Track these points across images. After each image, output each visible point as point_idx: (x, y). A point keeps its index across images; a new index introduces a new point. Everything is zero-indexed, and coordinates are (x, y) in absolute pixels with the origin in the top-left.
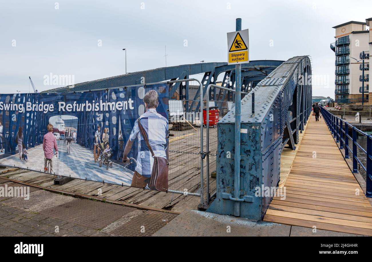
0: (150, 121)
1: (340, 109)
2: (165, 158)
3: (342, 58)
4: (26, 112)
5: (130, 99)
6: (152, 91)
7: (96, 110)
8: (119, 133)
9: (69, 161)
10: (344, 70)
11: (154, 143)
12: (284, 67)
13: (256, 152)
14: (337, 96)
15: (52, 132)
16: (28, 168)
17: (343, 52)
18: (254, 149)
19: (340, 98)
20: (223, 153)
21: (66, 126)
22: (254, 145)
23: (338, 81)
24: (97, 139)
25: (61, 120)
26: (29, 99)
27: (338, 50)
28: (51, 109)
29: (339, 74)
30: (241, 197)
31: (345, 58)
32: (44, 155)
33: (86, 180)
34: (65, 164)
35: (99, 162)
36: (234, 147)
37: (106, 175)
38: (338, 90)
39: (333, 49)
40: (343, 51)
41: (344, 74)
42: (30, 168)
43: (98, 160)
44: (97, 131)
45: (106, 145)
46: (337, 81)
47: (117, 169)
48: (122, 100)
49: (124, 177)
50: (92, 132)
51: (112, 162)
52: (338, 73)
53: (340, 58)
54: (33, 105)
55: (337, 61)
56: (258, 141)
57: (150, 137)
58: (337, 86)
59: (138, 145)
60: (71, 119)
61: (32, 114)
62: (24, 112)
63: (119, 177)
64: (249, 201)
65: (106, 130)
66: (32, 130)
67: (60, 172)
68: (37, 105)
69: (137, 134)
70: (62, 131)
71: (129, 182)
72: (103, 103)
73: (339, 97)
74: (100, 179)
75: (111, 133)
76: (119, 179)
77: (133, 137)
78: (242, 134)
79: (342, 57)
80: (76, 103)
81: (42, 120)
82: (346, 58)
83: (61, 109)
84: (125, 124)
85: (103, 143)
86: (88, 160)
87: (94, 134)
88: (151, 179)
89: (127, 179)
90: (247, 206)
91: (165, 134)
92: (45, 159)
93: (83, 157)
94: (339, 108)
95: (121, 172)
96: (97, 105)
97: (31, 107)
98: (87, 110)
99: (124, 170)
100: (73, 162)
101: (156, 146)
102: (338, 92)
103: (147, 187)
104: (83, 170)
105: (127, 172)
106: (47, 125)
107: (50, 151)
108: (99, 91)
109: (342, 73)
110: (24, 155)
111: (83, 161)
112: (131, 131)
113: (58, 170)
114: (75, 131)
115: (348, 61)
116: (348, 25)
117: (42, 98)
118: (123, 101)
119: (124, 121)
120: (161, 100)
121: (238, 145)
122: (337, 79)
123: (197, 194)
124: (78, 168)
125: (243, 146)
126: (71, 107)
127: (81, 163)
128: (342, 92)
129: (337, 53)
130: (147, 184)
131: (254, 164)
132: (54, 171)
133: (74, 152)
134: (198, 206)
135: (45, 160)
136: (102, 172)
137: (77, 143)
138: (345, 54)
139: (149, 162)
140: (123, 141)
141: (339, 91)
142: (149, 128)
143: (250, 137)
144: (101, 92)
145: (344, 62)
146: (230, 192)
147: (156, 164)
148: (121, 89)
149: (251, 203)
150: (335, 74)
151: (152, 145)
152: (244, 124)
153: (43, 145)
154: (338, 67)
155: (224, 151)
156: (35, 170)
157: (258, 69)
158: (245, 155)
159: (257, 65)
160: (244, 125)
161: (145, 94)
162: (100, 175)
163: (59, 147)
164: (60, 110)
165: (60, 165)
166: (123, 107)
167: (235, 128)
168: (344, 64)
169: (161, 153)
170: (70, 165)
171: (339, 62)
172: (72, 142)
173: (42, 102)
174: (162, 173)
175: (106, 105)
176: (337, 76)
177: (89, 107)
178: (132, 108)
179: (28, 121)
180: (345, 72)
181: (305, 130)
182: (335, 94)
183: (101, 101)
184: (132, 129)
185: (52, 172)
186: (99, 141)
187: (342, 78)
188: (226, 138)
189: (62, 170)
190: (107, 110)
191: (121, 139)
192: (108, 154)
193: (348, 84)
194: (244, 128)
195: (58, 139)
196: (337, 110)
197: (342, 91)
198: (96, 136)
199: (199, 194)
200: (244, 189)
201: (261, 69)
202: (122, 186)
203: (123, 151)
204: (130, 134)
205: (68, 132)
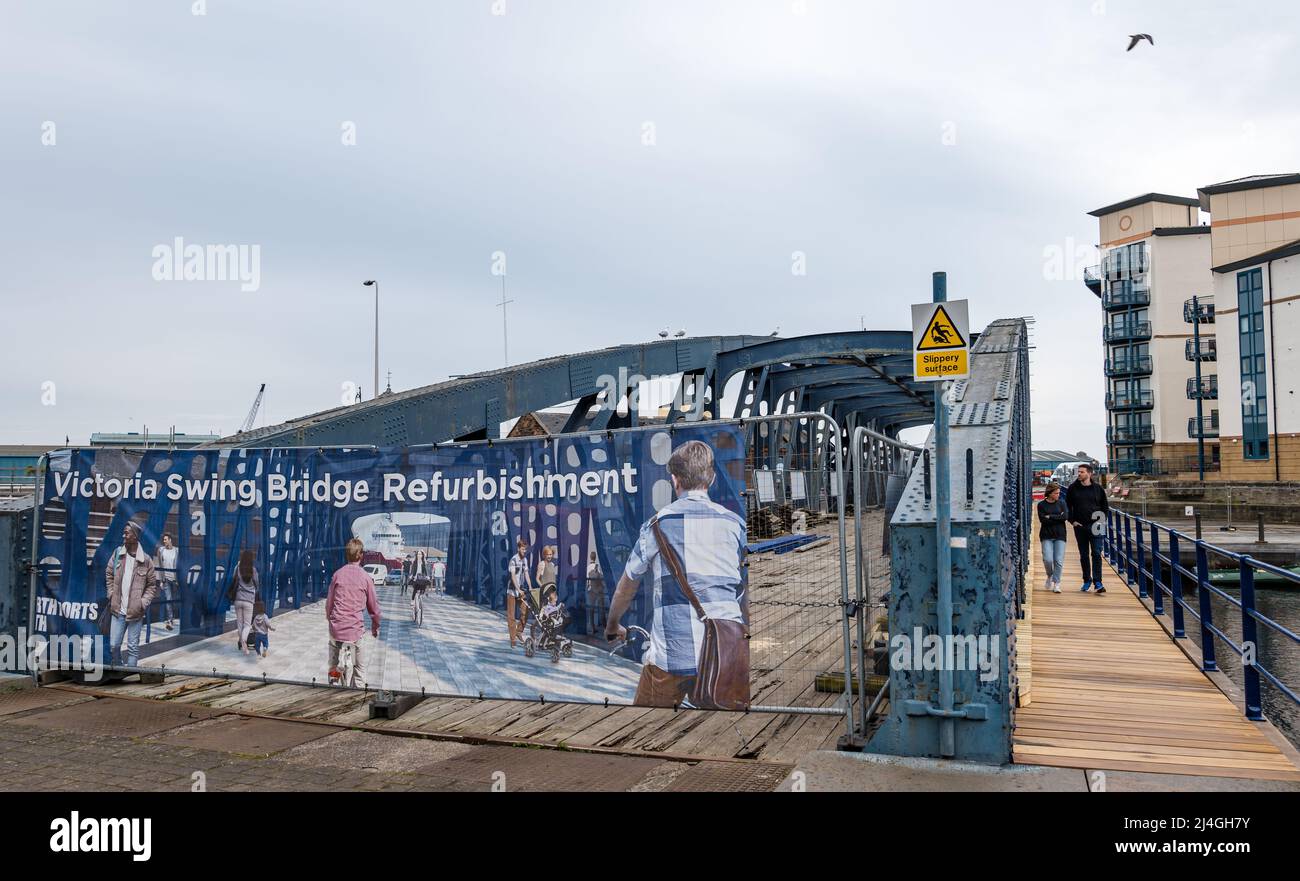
0: (689, 523)
1: (1126, 497)
2: (740, 621)
3: (1124, 319)
4: (268, 504)
5: (627, 466)
6: (696, 444)
7: (511, 495)
8: (589, 559)
9: (418, 645)
10: (1135, 359)
11: (705, 583)
12: (982, 364)
13: (991, 593)
14: (1114, 450)
15: (358, 563)
16: (265, 674)
17: (1127, 299)
18: (985, 585)
19: (1125, 458)
20: (907, 598)
21: (406, 545)
22: (984, 577)
23: (1116, 396)
24: (517, 579)
25: (393, 525)
26: (279, 466)
27: (1112, 292)
28: (360, 495)
29: (1118, 372)
30: (957, 705)
31: (1134, 319)
32: (328, 634)
33: (481, 698)
34: (403, 657)
35: (526, 644)
36: (936, 584)
37: (552, 678)
38: (1117, 429)
39: (1095, 287)
40: (1126, 293)
41: (1135, 375)
42: (275, 675)
43: (521, 640)
44: (516, 557)
45: (548, 593)
46: (1113, 399)
47: (587, 659)
48: (598, 467)
49: (609, 682)
50: (501, 559)
51: (568, 641)
52: (1115, 368)
53: (1119, 319)
54: (292, 482)
55: (1110, 327)
56: (993, 564)
57: (691, 567)
58: (1113, 414)
59: (652, 589)
60: (426, 522)
61: (289, 511)
62: (260, 504)
63: (594, 681)
64: (977, 716)
65: (550, 552)
66: (291, 560)
67: (389, 680)
68: (307, 483)
69: (651, 560)
70: (394, 559)
71: (626, 693)
72: (534, 475)
73: (1120, 453)
74: (529, 693)
75: (562, 561)
76: (592, 688)
77: (640, 567)
78: (955, 551)
79: (1124, 314)
80: (439, 478)
81: (330, 530)
82: (1140, 319)
83: (393, 495)
84: (609, 532)
85: (538, 590)
86: (486, 639)
87: (505, 564)
88: (698, 679)
89: (621, 685)
90: (971, 728)
91: (737, 557)
92: (330, 644)
93: (469, 632)
94: (1125, 492)
95: (601, 669)
96: (517, 483)
97: (285, 491)
98: (481, 495)
99: (612, 660)
100: (435, 649)
101: (709, 590)
102: (1116, 437)
103: (686, 702)
104: (469, 671)
105: (619, 665)
106: (346, 542)
107: (350, 618)
108: (522, 442)
109: (1128, 369)
110: (259, 634)
111: (468, 645)
112: (630, 551)
113: (380, 675)
114: (439, 558)
115: (1145, 330)
116: (1141, 206)
117: (324, 463)
118: (601, 472)
119: (608, 524)
120: (722, 468)
121: (946, 577)
122: (1112, 390)
123: (837, 710)
124: (450, 665)
125: (958, 580)
126: (425, 489)
127: (460, 649)
128: (1129, 437)
129: (1107, 299)
130: (687, 696)
131: (986, 624)
132: (365, 679)
133: (435, 619)
134: (839, 741)
135: (330, 649)
136: (537, 671)
137: (447, 592)
138: (1133, 306)
139: (689, 634)
140: (602, 579)
141: (1121, 434)
142: (686, 541)
143: (974, 556)
144: (528, 446)
145: (1131, 332)
146: (926, 696)
147: (711, 638)
148: (596, 439)
149: (982, 720)
150: (1106, 374)
151: (697, 587)
152: (959, 524)
153: (327, 602)
154: (1114, 349)
155: (907, 594)
156: (295, 680)
157: (862, 358)
158: (962, 603)
159: (859, 347)
160: (958, 528)
161: (673, 451)
162: (527, 679)
163: (384, 605)
164: (387, 498)
165: (388, 660)
166: (600, 487)
167: (938, 535)
168: (1134, 340)
169: (725, 609)
170: (424, 659)
171: (1116, 333)
172: (429, 589)
173: (328, 476)
174: (732, 664)
175: (546, 482)
176: (1112, 381)
177: (487, 489)
178: (631, 489)
179: (273, 532)
180: (1135, 367)
181: (1031, 563)
182: (1108, 442)
183: (530, 471)
184: (634, 545)
185: (356, 682)
186: (526, 583)
187: (1130, 388)
188: (914, 562)
189: (396, 674)
190: (550, 494)
191: (595, 576)
192: (555, 620)
193: (1150, 407)
194: (957, 536)
195: (382, 582)
196: (1117, 499)
197: (1131, 433)
198: (512, 569)
199: (842, 711)
200: (962, 688)
201: (871, 360)
202: (606, 705)
203: (607, 609)
204: (626, 559)
205: (416, 562)
